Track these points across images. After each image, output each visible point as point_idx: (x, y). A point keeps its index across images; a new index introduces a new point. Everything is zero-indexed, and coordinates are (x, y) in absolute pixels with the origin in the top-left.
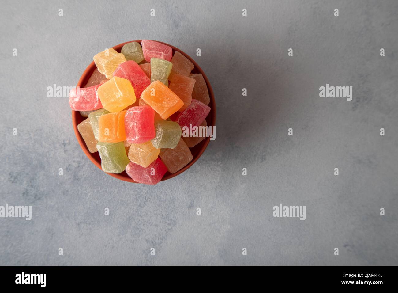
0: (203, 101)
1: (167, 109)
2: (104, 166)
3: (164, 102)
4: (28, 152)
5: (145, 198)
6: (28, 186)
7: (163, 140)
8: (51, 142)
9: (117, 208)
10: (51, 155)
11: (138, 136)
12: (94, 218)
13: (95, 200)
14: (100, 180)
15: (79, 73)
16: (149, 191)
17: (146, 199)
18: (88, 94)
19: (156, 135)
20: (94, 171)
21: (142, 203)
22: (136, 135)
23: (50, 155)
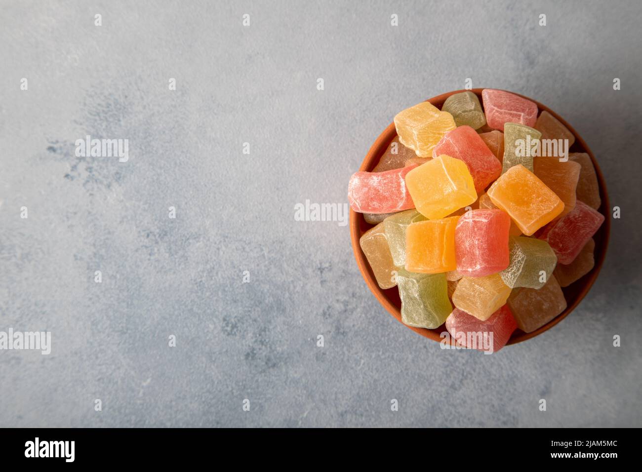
0: (589, 203)
1: (538, 217)
2: (406, 315)
3: (531, 205)
4: (257, 280)
5: (461, 372)
6: (256, 341)
7: (523, 274)
8: (299, 264)
9: (412, 389)
10: (298, 289)
11: (480, 264)
12: (369, 405)
13: (372, 372)
14: (382, 336)
15: (352, 142)
16: (469, 361)
17: (465, 374)
18: (385, 184)
19: (511, 263)
20: (373, 320)
21: (457, 383)
22: (476, 262)
23: (295, 287)
